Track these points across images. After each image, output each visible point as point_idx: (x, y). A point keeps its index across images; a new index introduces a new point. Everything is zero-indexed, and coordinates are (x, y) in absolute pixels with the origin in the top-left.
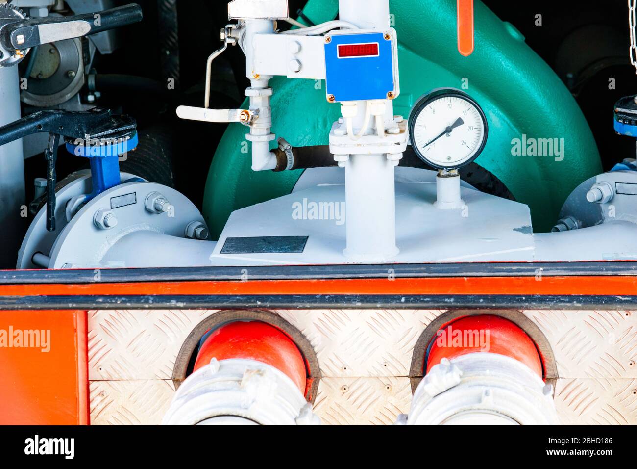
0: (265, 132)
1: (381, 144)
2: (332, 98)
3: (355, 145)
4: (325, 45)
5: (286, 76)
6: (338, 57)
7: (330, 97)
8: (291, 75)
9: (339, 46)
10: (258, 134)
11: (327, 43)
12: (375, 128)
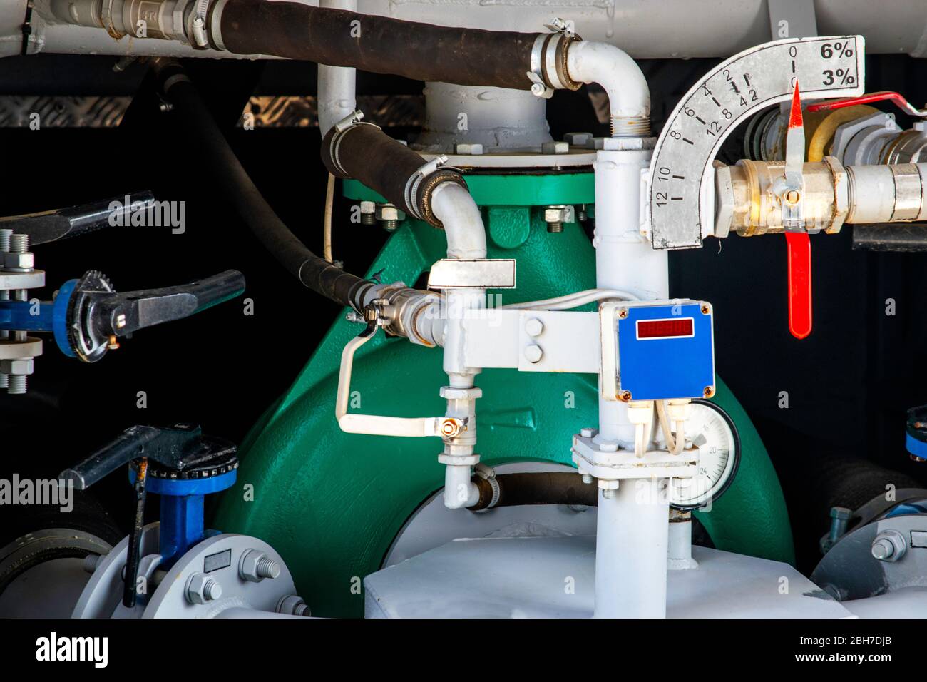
0: (470, 452)
1: (671, 464)
2: (627, 395)
3: (633, 465)
4: (620, 321)
5: (517, 369)
6: (638, 339)
7: (624, 395)
8: (525, 367)
9: (639, 323)
10: (461, 454)
11: (621, 318)
12: (656, 441)
